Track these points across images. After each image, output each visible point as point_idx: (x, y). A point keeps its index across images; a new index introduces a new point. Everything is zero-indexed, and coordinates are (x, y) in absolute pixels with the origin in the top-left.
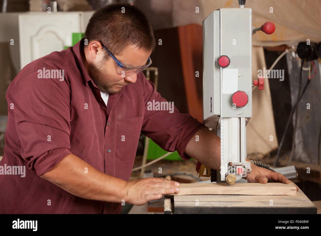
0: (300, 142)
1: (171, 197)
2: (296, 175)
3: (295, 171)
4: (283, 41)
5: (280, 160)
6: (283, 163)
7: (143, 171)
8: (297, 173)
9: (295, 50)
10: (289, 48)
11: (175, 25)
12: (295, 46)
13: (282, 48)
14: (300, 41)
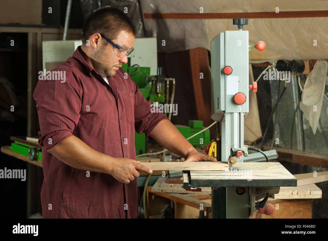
0: (278, 133)
1: (188, 172)
2: (277, 157)
3: (276, 153)
4: (266, 60)
5: (264, 146)
6: (265, 148)
7: (164, 154)
8: (277, 155)
9: (275, 66)
10: (271, 64)
11: (187, 48)
12: (275, 63)
13: (265, 65)
14: (278, 59)
